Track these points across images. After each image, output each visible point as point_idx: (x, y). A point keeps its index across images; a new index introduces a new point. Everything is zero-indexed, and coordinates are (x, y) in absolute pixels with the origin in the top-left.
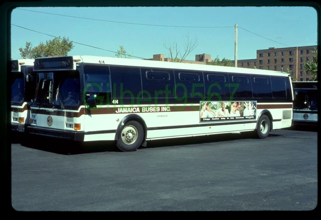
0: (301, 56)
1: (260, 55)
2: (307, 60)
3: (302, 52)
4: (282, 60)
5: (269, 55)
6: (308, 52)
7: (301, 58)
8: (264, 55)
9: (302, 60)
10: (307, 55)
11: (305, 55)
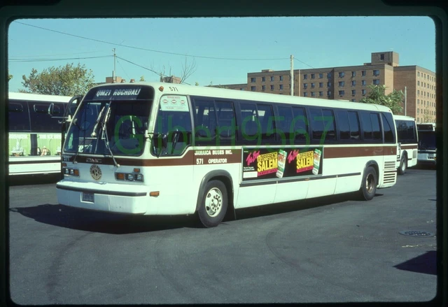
0: (305, 81)
1: (252, 79)
2: (313, 86)
3: (305, 76)
4: (281, 86)
5: (264, 79)
6: (313, 76)
7: (305, 84)
8: (256, 80)
9: (305, 87)
10: (313, 81)
11: (309, 80)
